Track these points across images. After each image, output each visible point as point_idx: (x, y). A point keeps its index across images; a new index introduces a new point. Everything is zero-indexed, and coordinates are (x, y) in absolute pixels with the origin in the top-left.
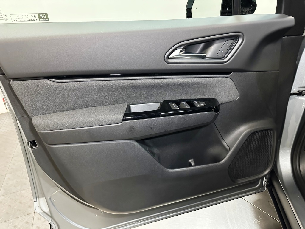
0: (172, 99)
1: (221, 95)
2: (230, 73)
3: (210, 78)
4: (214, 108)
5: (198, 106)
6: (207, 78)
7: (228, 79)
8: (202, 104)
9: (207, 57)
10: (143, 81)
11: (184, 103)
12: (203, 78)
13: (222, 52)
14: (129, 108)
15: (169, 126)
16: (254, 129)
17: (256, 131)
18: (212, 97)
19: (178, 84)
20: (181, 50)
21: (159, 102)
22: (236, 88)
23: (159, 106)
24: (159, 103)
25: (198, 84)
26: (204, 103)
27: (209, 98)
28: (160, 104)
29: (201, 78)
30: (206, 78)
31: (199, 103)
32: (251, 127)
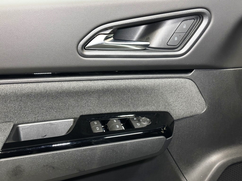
0: (95, 113)
1: (176, 106)
2: (191, 71)
3: (157, 80)
4: (165, 129)
5: (138, 125)
6: (153, 80)
7: (187, 80)
8: (145, 123)
9: (151, 46)
10: (41, 85)
11: (115, 121)
12: (145, 80)
13: (176, 39)
14: (15, 131)
15: (86, 163)
16: (233, 159)
17: (235, 162)
18: (161, 109)
19: (103, 90)
20: (106, 35)
21: (71, 118)
22: (200, 95)
23: (72, 124)
24: (72, 120)
25: (137, 90)
26: (147, 121)
27: (157, 110)
28: (74, 121)
29: (143, 80)
30: (151, 80)
31: (139, 121)
32: (227, 156)
